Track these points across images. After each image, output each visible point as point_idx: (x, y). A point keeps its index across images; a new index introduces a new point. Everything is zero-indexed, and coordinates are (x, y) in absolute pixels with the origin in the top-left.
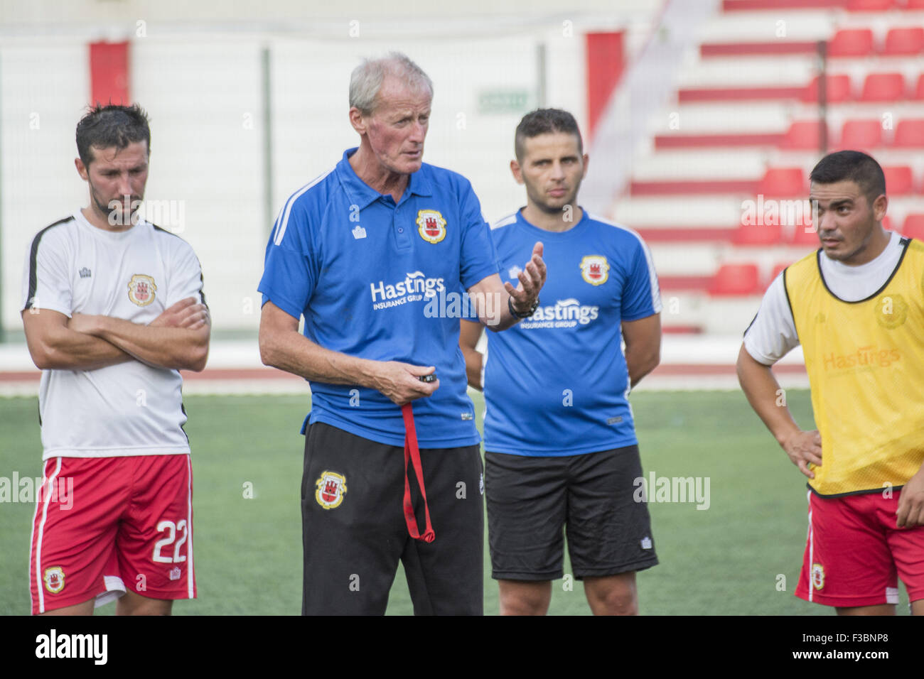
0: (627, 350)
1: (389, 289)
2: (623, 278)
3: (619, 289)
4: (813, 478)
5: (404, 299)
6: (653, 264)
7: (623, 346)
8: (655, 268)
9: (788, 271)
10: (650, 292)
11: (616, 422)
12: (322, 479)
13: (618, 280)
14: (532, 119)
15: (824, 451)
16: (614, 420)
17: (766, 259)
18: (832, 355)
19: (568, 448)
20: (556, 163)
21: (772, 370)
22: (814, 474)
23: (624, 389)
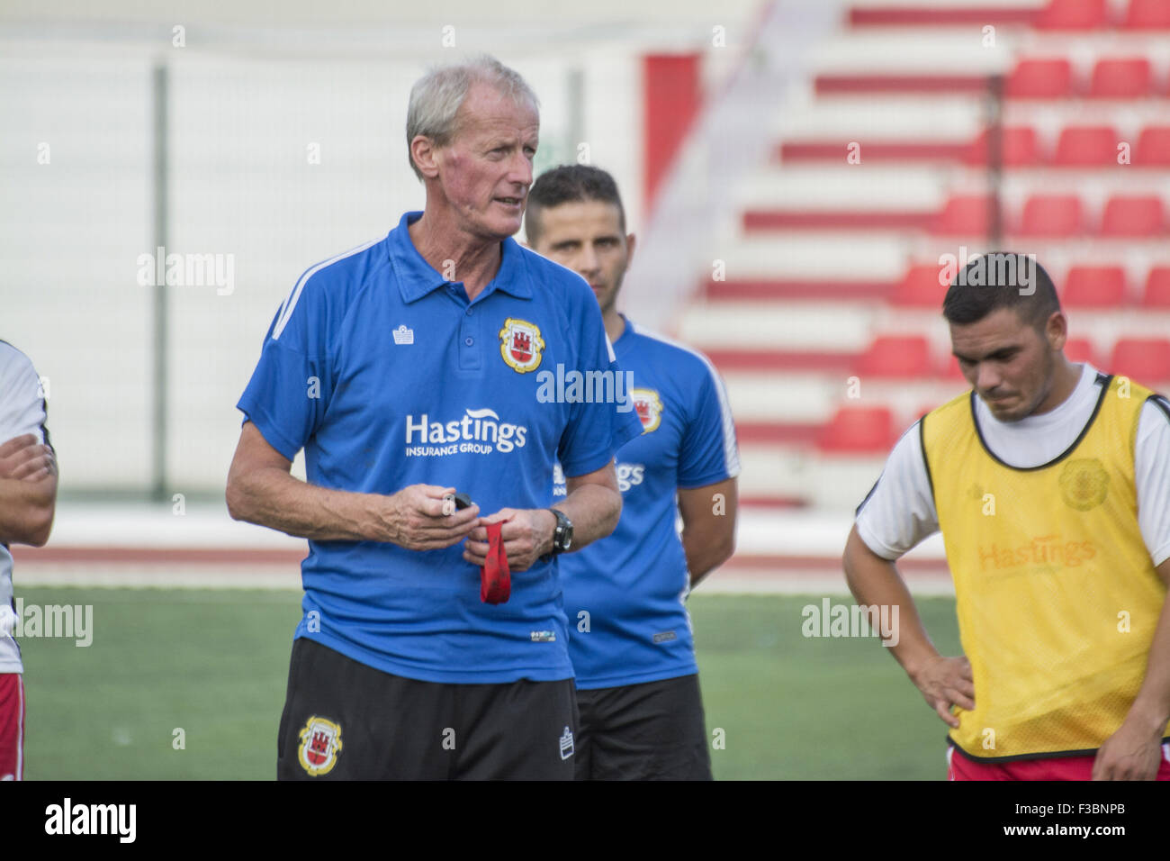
0: (685, 533)
1: (436, 428)
2: (684, 425)
3: (676, 440)
4: (957, 728)
5: (455, 447)
6: (728, 404)
7: (679, 526)
8: (730, 410)
9: (928, 421)
10: (721, 446)
11: (667, 639)
12: (307, 729)
13: (675, 427)
14: (551, 181)
15: (978, 688)
16: (663, 637)
17: (904, 399)
18: (994, 547)
19: (597, 678)
20: (588, 247)
21: (897, 566)
22: (959, 722)
23: (681, 589)
